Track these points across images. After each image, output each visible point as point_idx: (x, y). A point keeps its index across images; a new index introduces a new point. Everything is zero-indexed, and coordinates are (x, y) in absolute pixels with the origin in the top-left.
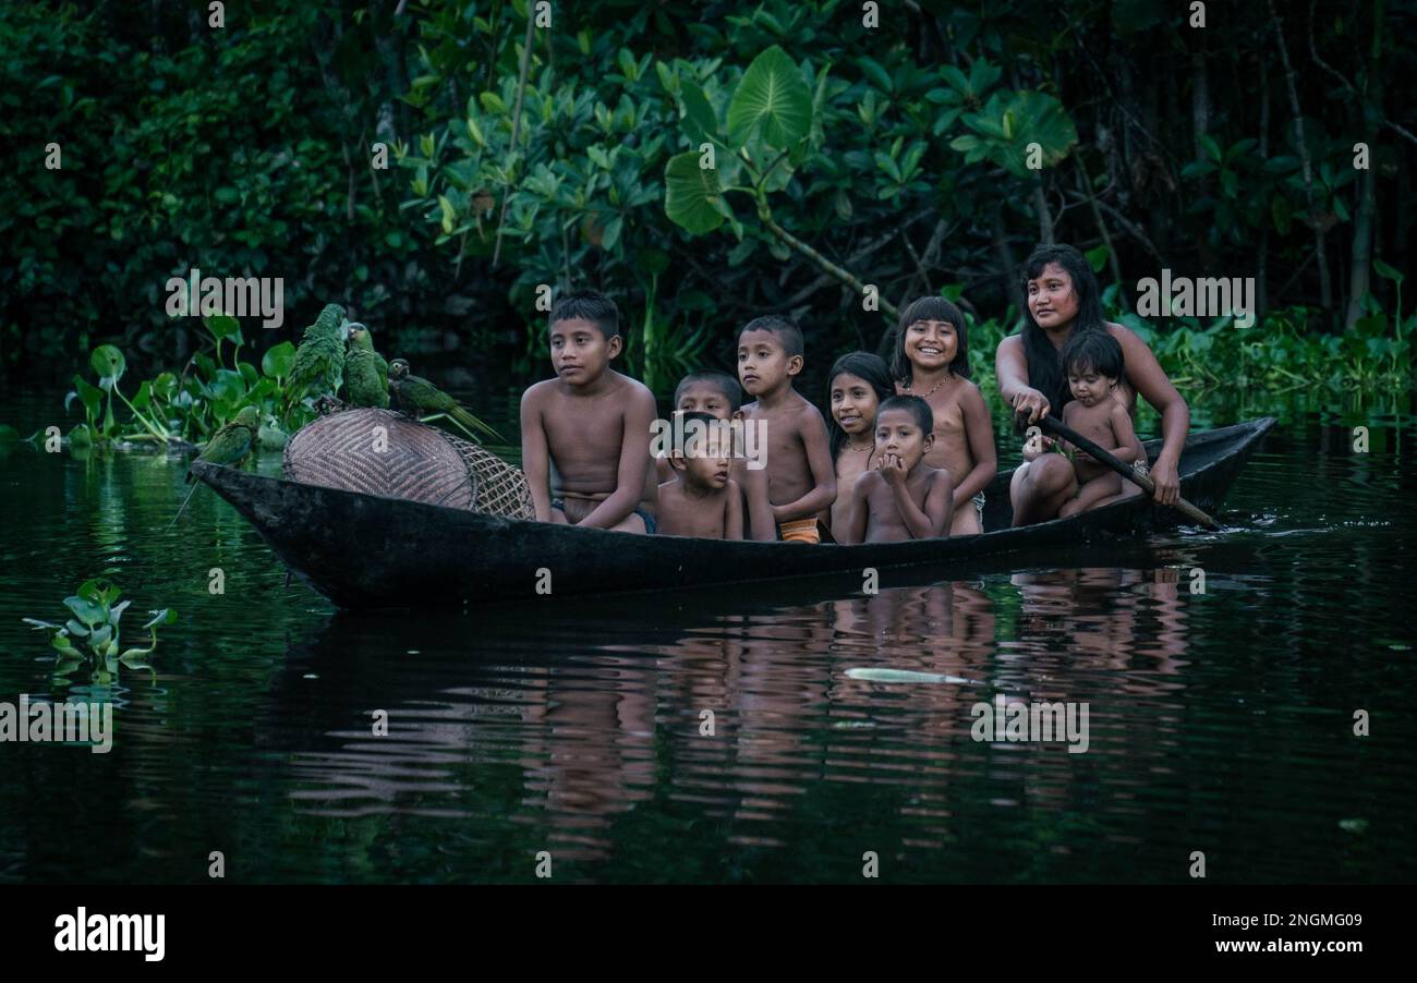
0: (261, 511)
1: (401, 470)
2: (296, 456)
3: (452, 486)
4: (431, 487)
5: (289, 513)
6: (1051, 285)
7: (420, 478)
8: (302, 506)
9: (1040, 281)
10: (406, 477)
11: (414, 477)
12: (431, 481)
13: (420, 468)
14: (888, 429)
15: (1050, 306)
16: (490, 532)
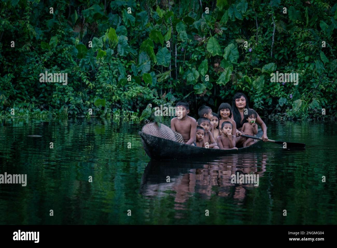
0: (148, 141)
1: (164, 134)
2: (145, 131)
3: (173, 137)
4: (170, 137)
5: (152, 142)
6: (242, 100)
7: (168, 135)
8: (154, 140)
9: (240, 99)
10: (165, 136)
11: (167, 135)
12: (170, 136)
13: (167, 134)
14: (228, 127)
15: (242, 104)
16: (180, 146)
